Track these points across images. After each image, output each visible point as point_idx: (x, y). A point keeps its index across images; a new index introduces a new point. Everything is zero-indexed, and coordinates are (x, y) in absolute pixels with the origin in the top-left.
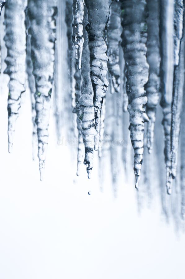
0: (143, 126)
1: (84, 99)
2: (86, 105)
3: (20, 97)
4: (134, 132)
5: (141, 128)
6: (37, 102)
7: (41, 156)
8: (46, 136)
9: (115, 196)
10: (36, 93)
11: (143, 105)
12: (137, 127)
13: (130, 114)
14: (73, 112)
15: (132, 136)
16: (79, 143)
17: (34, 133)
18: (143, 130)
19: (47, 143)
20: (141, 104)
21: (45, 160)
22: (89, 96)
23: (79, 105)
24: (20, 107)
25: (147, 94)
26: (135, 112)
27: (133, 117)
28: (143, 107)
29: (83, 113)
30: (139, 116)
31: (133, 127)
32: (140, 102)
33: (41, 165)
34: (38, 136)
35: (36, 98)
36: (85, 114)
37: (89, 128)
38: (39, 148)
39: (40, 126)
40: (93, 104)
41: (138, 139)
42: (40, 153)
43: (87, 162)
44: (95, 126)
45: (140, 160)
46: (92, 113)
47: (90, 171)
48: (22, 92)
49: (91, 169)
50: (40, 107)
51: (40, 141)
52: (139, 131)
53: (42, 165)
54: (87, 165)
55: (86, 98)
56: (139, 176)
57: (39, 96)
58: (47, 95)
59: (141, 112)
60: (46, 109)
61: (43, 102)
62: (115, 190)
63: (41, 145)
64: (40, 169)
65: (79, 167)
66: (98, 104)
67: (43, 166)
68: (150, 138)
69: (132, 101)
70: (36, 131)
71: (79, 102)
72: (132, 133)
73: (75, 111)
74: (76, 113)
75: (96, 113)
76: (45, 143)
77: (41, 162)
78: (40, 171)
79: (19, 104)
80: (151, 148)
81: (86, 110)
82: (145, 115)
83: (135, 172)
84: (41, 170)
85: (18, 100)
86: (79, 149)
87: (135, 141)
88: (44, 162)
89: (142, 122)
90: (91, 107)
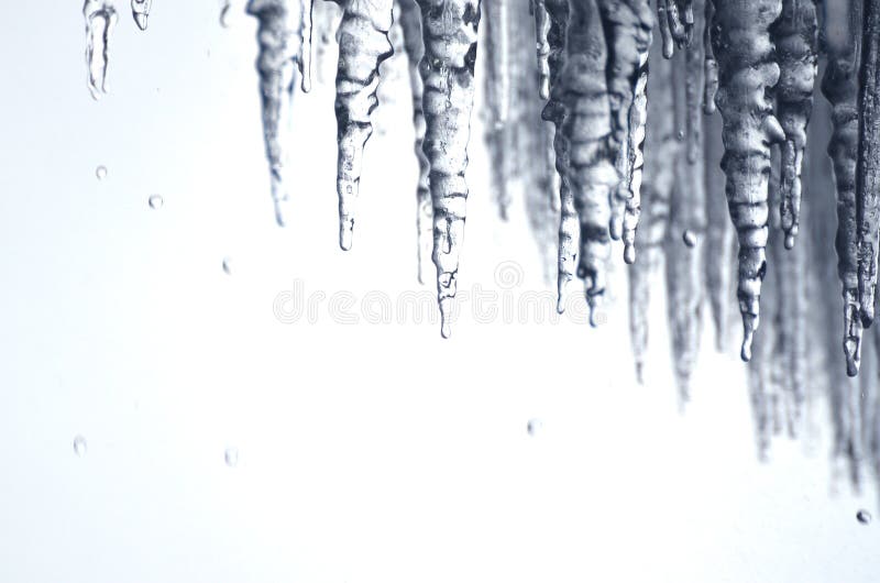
0: (765, 157)
1: (576, 70)
2: (582, 90)
3: (376, 72)
4: (737, 176)
5: (761, 163)
6: (429, 88)
7: (442, 259)
8: (460, 195)
9: (684, 394)
10: (426, 59)
11: (767, 88)
12: (749, 161)
13: (725, 120)
14: (544, 118)
15: (731, 190)
16: (564, 214)
17: (421, 191)
18: (766, 171)
19: (464, 219)
20: (760, 86)
21: (456, 271)
22: (592, 60)
23: (560, 91)
24: (377, 104)
25: (780, 55)
26: (740, 111)
27: (734, 127)
28: (766, 97)
29: (574, 115)
30: (753, 126)
31: (734, 161)
32: (758, 79)
33: (443, 288)
34: (435, 198)
35: (425, 78)
36: (578, 121)
37: (594, 163)
38: (436, 232)
39: (442, 163)
40: (603, 86)
41: (754, 198)
42: (439, 250)
43: (586, 271)
44: (612, 156)
45: (758, 266)
46: (602, 115)
47: (598, 299)
48: (382, 58)
49: (601, 292)
50: (439, 103)
51: (438, 212)
52: (754, 171)
53: (448, 287)
54: (589, 280)
55: (583, 68)
56: (754, 316)
57: (437, 69)
58: (461, 63)
59: (762, 114)
60: (457, 111)
61: (450, 86)
62: (683, 375)
63: (442, 224)
64: (439, 301)
65: (562, 292)
66: (621, 85)
67: (450, 291)
68: (791, 197)
69: (730, 78)
70: (426, 183)
71: (559, 80)
72: (731, 180)
73: (549, 114)
74: (552, 119)
75: (614, 114)
76: (457, 218)
77: (444, 278)
78: (441, 306)
79: (374, 94)
80: (795, 230)
81: (582, 105)
82: (773, 122)
83: (743, 303)
84: (442, 302)
85: (370, 80)
86: (562, 236)
87: (741, 204)
88: (452, 277)
89: (764, 143)
90: (597, 95)
